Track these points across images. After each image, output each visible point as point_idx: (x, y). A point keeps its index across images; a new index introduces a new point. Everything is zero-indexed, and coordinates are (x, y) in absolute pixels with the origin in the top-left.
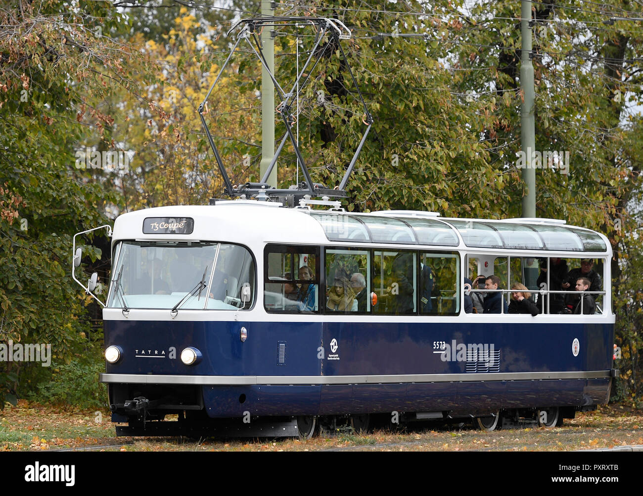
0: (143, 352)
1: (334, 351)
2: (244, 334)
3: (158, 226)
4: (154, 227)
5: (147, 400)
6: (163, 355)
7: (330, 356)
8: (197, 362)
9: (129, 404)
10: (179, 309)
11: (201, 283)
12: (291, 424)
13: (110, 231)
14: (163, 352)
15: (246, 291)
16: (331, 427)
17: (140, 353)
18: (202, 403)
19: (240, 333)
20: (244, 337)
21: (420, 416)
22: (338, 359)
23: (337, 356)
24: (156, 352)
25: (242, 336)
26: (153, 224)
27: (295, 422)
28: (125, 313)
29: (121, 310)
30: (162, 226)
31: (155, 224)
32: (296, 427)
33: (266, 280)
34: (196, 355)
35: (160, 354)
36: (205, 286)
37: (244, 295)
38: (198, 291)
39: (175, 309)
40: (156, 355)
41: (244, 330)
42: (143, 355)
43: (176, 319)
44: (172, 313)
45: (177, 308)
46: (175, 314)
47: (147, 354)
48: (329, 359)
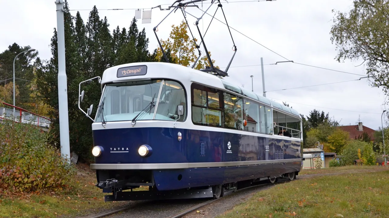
0: (115, 149)
1: (229, 148)
2: (180, 137)
3: (126, 72)
4: (124, 73)
5: (117, 181)
6: (127, 151)
7: (228, 151)
8: (149, 154)
9: (102, 184)
10: (136, 120)
11: (151, 103)
12: (208, 190)
13: (100, 80)
14: (127, 149)
15: (181, 108)
16: (227, 188)
17: (113, 150)
18: (153, 182)
19: (177, 136)
20: (180, 138)
21: (261, 179)
22: (231, 152)
23: (231, 151)
24: (123, 149)
25: (179, 138)
26: (123, 72)
27: (211, 189)
28: (104, 125)
29: (101, 123)
30: (128, 72)
31: (124, 71)
32: (211, 192)
33: (193, 105)
34: (148, 150)
35: (125, 150)
36: (154, 106)
37: (180, 111)
38: (150, 109)
39: (134, 120)
40: (123, 151)
41: (180, 134)
42: (115, 151)
43: (135, 127)
44: (132, 123)
45: (136, 119)
46: (134, 123)
47: (117, 150)
48: (227, 152)
